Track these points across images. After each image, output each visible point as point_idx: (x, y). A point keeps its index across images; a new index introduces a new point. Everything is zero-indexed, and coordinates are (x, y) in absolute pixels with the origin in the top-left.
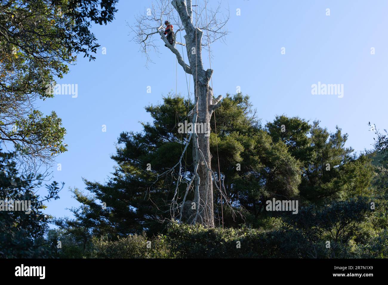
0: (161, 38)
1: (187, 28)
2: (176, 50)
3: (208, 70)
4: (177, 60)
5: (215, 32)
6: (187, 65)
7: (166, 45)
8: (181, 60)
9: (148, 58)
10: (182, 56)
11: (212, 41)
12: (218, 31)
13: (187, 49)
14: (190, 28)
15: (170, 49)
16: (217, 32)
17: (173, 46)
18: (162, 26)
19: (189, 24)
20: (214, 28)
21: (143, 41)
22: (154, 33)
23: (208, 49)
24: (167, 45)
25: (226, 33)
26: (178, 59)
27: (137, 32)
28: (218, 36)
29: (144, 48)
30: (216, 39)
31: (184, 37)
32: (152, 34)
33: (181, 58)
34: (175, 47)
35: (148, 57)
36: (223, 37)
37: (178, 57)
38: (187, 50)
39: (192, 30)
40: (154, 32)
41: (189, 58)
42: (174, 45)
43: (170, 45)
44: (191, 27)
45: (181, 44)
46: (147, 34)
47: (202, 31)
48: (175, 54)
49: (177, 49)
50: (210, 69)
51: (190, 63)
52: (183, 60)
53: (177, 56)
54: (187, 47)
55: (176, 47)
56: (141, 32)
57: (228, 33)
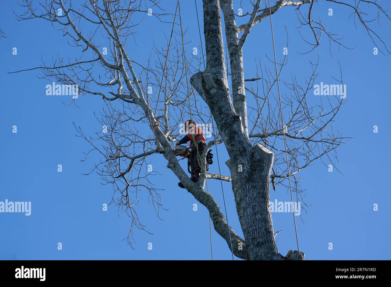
0: (169, 167)
1: (232, 145)
2: (209, 196)
3: (290, 253)
4: (212, 222)
5: (308, 140)
6: (237, 237)
7: (181, 185)
8: (222, 222)
9: (133, 218)
10: (222, 211)
11: (300, 165)
12: (317, 137)
13: (235, 194)
14: (239, 146)
15: (193, 193)
16: (314, 138)
17: (199, 185)
18: (168, 134)
19: (236, 136)
20: (304, 131)
21: (122, 175)
22: (149, 154)
23: (293, 185)
24: (184, 184)
25: (338, 140)
26: (214, 220)
27: (104, 152)
28: (318, 149)
29: (125, 194)
30: (311, 158)
31: (226, 163)
32: (144, 155)
33: (221, 217)
34: (203, 188)
35: (135, 217)
36: (331, 153)
37: (212, 214)
38: (236, 197)
39: (245, 150)
40: (149, 150)
41: (240, 218)
42: (203, 183)
43: (191, 184)
44: (241, 143)
45: (220, 179)
46: (132, 156)
47: (270, 152)
48: (206, 206)
49: (209, 193)
50: (295, 252)
51: (244, 231)
52: (226, 222)
53: (210, 212)
54: (235, 189)
55: (207, 186)
56: (114, 151)
57: (343, 140)
